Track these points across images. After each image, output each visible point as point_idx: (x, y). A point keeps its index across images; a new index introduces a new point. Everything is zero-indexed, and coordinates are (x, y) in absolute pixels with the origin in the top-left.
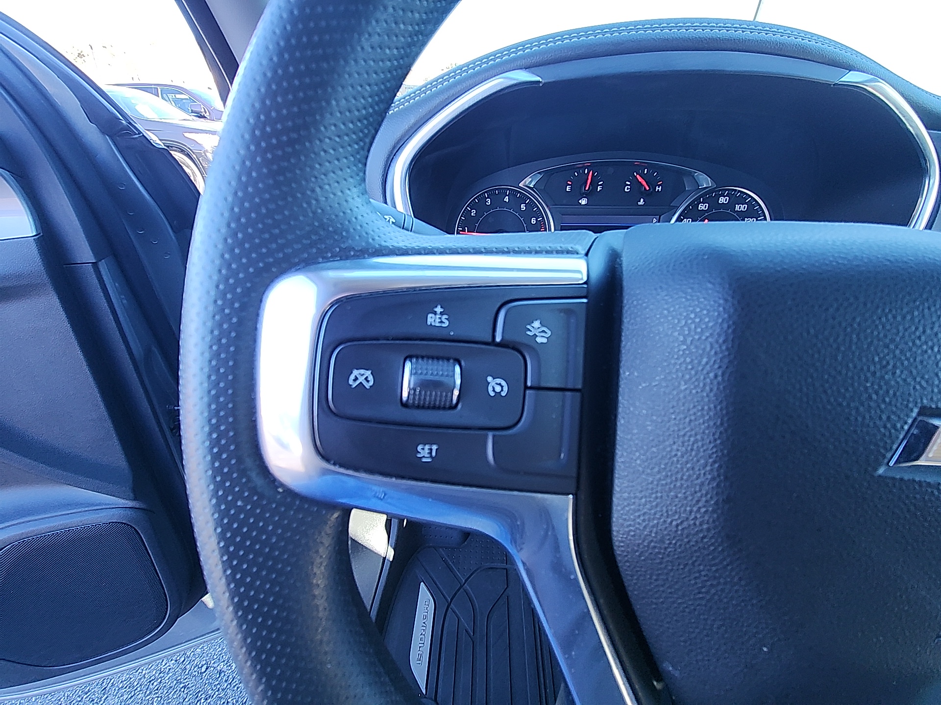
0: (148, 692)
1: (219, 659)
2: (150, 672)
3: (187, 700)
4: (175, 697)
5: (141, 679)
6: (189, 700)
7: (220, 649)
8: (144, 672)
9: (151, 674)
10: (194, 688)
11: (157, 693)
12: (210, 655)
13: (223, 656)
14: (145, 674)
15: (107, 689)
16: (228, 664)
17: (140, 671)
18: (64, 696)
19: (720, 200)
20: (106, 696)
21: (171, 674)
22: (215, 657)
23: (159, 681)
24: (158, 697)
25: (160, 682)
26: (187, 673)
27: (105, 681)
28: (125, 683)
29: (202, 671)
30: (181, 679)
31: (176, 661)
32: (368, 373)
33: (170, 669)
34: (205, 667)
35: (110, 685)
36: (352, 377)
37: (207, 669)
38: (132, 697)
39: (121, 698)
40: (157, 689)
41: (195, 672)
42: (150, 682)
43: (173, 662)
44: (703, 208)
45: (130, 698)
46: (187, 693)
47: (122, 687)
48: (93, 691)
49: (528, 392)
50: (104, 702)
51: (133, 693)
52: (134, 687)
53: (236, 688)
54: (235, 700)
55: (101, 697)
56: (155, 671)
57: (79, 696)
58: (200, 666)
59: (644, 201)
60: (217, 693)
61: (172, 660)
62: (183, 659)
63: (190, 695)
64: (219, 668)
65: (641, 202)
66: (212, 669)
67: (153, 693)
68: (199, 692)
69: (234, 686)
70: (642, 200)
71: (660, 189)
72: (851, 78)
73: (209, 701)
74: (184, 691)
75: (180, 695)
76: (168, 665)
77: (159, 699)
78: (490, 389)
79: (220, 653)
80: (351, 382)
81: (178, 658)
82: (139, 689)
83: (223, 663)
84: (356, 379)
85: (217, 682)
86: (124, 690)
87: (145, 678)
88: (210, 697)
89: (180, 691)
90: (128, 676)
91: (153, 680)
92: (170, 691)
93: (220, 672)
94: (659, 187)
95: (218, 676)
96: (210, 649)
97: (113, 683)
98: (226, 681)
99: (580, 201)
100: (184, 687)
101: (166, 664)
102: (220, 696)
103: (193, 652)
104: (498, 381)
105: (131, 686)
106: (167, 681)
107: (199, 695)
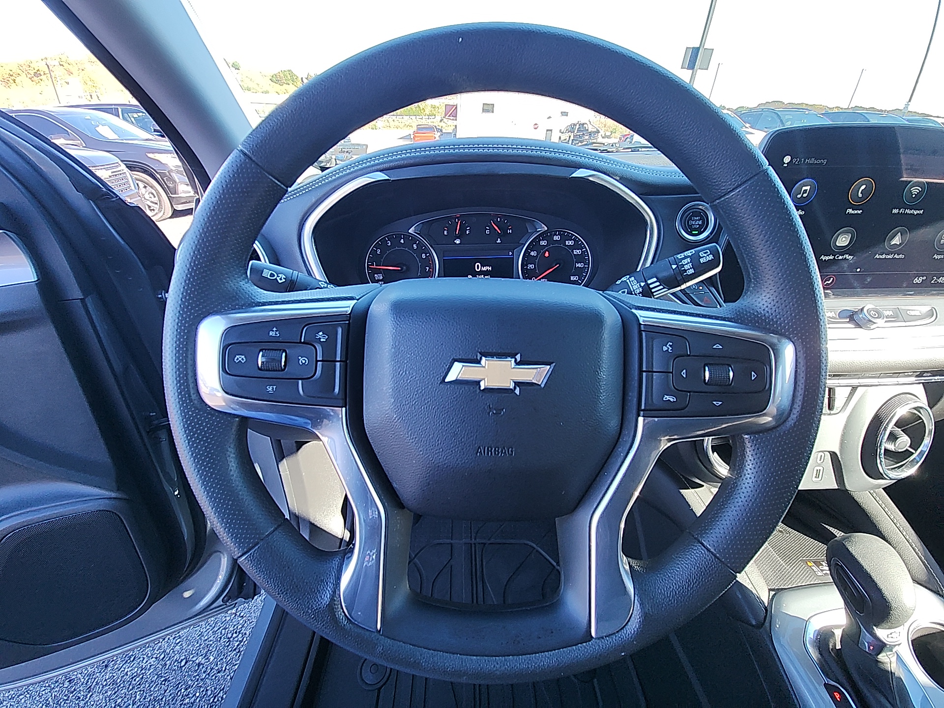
0: (131, 687)
1: (197, 654)
2: (132, 670)
3: (168, 691)
4: (156, 689)
5: (123, 676)
6: (170, 691)
7: (198, 645)
8: (126, 671)
9: (133, 672)
10: (174, 680)
11: (139, 688)
12: (188, 651)
13: (201, 651)
14: (127, 672)
15: (92, 687)
16: (206, 657)
17: (122, 669)
18: (51, 696)
19: (554, 238)
20: (91, 693)
21: (152, 670)
22: (194, 652)
23: (141, 676)
24: (140, 691)
25: (142, 678)
26: (167, 668)
27: (90, 680)
28: (108, 681)
29: (182, 665)
30: (161, 674)
31: (156, 658)
32: (243, 357)
33: (151, 666)
34: (184, 661)
35: (94, 683)
36: (236, 358)
37: (186, 663)
38: (115, 692)
39: (106, 695)
40: (139, 684)
41: (175, 666)
42: (132, 678)
43: (154, 659)
45: (114, 694)
46: (168, 685)
47: (106, 685)
48: (78, 690)
49: (319, 363)
50: (89, 699)
51: (116, 689)
52: (117, 684)
53: (214, 677)
54: (213, 688)
55: (87, 695)
56: (136, 669)
57: (65, 696)
58: (179, 661)
59: (501, 240)
60: (196, 683)
61: (152, 658)
62: (163, 656)
63: (171, 686)
64: (197, 661)
65: (499, 241)
66: (191, 662)
67: (136, 688)
68: (179, 683)
69: (213, 676)
70: (499, 239)
71: (511, 231)
72: (580, 173)
73: (189, 690)
74: (164, 684)
75: (161, 688)
76: (149, 662)
77: (142, 692)
78: (300, 362)
79: (198, 648)
80: (235, 360)
81: (158, 656)
82: (122, 685)
83: (201, 657)
84: (238, 359)
85: (196, 674)
86: (108, 688)
87: (127, 675)
88: (189, 687)
89: (161, 684)
90: (111, 675)
91: (135, 676)
92: (151, 685)
93: (199, 665)
95: (197, 668)
96: (188, 646)
97: (97, 682)
98: (204, 672)
99: (455, 241)
100: (165, 680)
101: (147, 662)
102: (200, 685)
103: (172, 649)
104: (304, 358)
105: (114, 683)
106: (149, 677)
107: (180, 686)
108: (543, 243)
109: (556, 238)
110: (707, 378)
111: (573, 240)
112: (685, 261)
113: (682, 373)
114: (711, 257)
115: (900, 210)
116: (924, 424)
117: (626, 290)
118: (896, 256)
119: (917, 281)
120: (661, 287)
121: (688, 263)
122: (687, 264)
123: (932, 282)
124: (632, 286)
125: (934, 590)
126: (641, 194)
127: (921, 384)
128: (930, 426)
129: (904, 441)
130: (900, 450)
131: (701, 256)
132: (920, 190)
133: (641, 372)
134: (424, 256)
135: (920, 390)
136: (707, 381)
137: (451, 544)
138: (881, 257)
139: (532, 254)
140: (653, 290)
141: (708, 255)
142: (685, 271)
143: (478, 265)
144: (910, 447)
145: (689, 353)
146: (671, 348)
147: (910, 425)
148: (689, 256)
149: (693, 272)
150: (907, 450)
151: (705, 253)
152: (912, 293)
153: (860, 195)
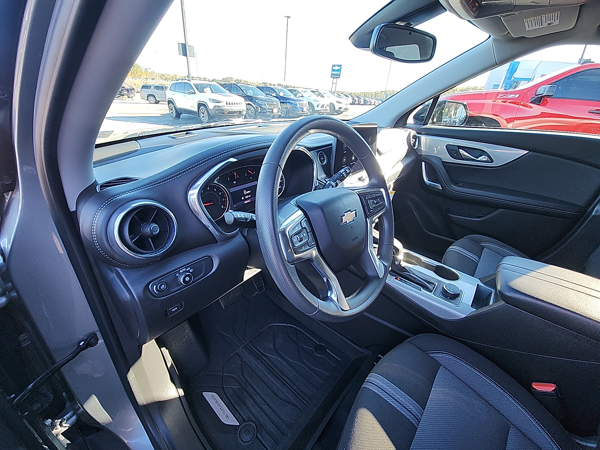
49: (308, 234)
65: (251, 178)
134: (220, 194)
137: (237, 353)
143: (245, 192)
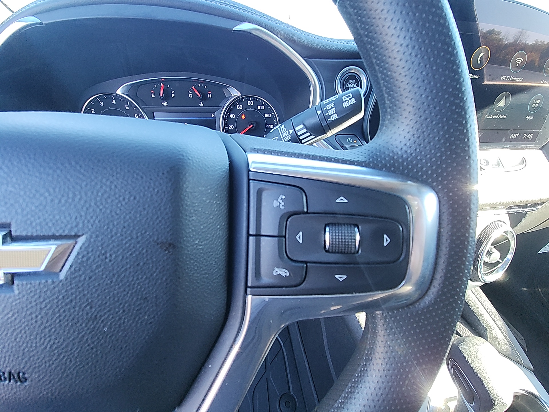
19: (248, 103)
44: (240, 108)
59: (203, 104)
65: (201, 104)
70: (201, 103)
71: (211, 96)
94: (210, 95)
99: (163, 103)
108: (239, 107)
109: (250, 103)
110: (327, 244)
111: (263, 105)
112: (329, 106)
113: (297, 238)
114: (353, 101)
115: (506, 77)
116: (510, 242)
117: (277, 138)
118: (500, 117)
119: (513, 137)
120: (308, 134)
121: (332, 108)
122: (330, 109)
123: (523, 138)
124: (282, 133)
125: (516, 360)
126: (307, 57)
127: (507, 215)
128: (513, 244)
129: (496, 256)
130: (493, 262)
131: (344, 100)
132: (522, 60)
133: (249, 235)
135: (507, 219)
136: (327, 248)
138: (489, 117)
139: (232, 116)
140: (301, 138)
141: (350, 99)
142: (329, 116)
144: (500, 259)
145: (305, 210)
146: (283, 204)
147: (500, 244)
148: (333, 101)
149: (337, 117)
150: (498, 261)
151: (347, 97)
152: (509, 146)
153: (479, 62)
